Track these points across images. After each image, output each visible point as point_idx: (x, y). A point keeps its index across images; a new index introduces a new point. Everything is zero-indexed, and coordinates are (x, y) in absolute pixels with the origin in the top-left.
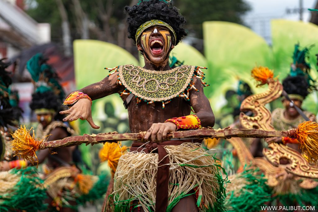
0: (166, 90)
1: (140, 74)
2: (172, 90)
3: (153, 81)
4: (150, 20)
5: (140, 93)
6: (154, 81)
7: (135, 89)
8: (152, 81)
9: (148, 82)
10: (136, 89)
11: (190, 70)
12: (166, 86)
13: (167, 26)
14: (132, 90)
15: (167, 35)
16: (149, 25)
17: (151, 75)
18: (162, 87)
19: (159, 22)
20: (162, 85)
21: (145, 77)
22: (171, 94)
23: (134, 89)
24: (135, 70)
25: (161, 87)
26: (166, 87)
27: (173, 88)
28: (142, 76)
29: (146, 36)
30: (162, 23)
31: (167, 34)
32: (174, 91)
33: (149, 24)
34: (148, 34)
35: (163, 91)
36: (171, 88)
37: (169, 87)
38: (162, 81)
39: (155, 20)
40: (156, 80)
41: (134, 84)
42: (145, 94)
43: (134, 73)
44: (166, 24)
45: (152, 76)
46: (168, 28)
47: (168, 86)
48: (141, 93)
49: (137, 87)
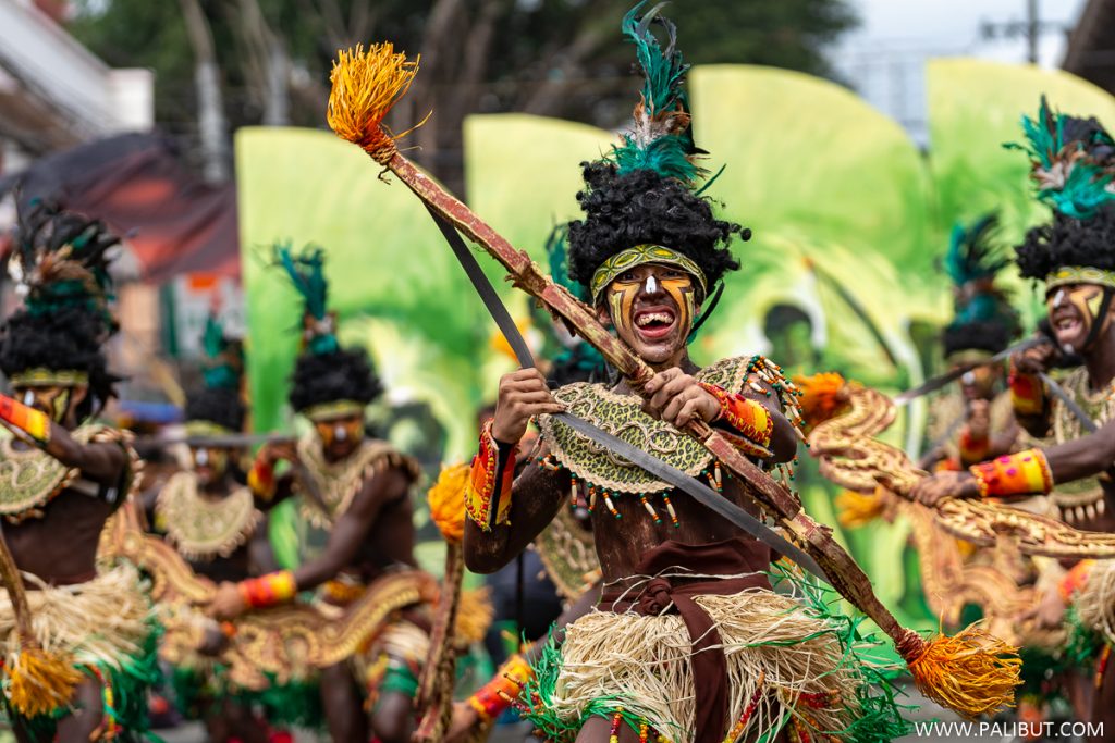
0: (669, 453)
1: (599, 410)
2: (688, 452)
3: (632, 430)
4: (632, 246)
5: (600, 470)
6: (636, 427)
7: (586, 460)
8: (631, 427)
9: (620, 433)
10: (590, 459)
11: (732, 379)
12: (671, 439)
13: (681, 264)
14: (576, 466)
15: (684, 290)
16: (632, 262)
17: (626, 411)
18: (658, 444)
19: (660, 253)
20: (658, 439)
21: (611, 419)
22: (685, 467)
23: (582, 462)
24: (582, 401)
25: (655, 446)
26: (671, 443)
27: (689, 444)
28: (603, 418)
29: (623, 296)
30: (666, 253)
31: (685, 288)
32: (692, 453)
33: (632, 258)
34: (630, 290)
35: (662, 456)
36: (685, 444)
37: (679, 440)
38: (658, 427)
39: (647, 247)
40: (641, 425)
41: (582, 445)
42: (614, 472)
43: (582, 411)
44: (679, 255)
45: (629, 414)
46: (684, 269)
47: (674, 437)
48: (603, 472)
49: (592, 454)
